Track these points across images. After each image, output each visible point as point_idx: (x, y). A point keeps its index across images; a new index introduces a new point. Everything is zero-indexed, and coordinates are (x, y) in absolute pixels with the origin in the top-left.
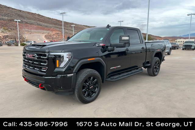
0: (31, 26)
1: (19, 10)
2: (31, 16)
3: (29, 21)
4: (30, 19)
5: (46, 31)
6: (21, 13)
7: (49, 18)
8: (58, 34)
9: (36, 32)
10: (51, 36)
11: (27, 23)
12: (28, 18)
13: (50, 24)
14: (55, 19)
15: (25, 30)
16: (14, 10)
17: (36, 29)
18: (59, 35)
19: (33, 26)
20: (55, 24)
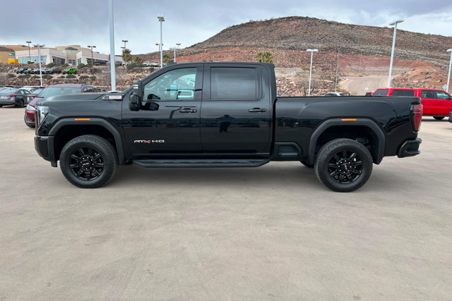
0: (366, 59)
1: (350, 25)
2: (373, 35)
3: (365, 47)
4: (370, 42)
5: (399, 69)
6: (352, 32)
7: (419, 34)
8: (427, 73)
9: (374, 73)
10: (406, 80)
11: (358, 52)
12: (364, 40)
13: (417, 49)
14: (436, 36)
15: (351, 69)
16: (339, 27)
17: (377, 65)
18: (428, 76)
19: (370, 57)
20: (430, 50)
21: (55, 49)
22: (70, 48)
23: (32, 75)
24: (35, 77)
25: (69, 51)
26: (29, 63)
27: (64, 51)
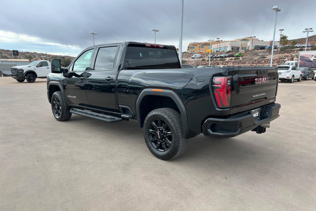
21: (235, 41)
22: (244, 40)
23: (215, 59)
24: (216, 60)
25: (243, 42)
26: (217, 51)
27: (240, 42)
